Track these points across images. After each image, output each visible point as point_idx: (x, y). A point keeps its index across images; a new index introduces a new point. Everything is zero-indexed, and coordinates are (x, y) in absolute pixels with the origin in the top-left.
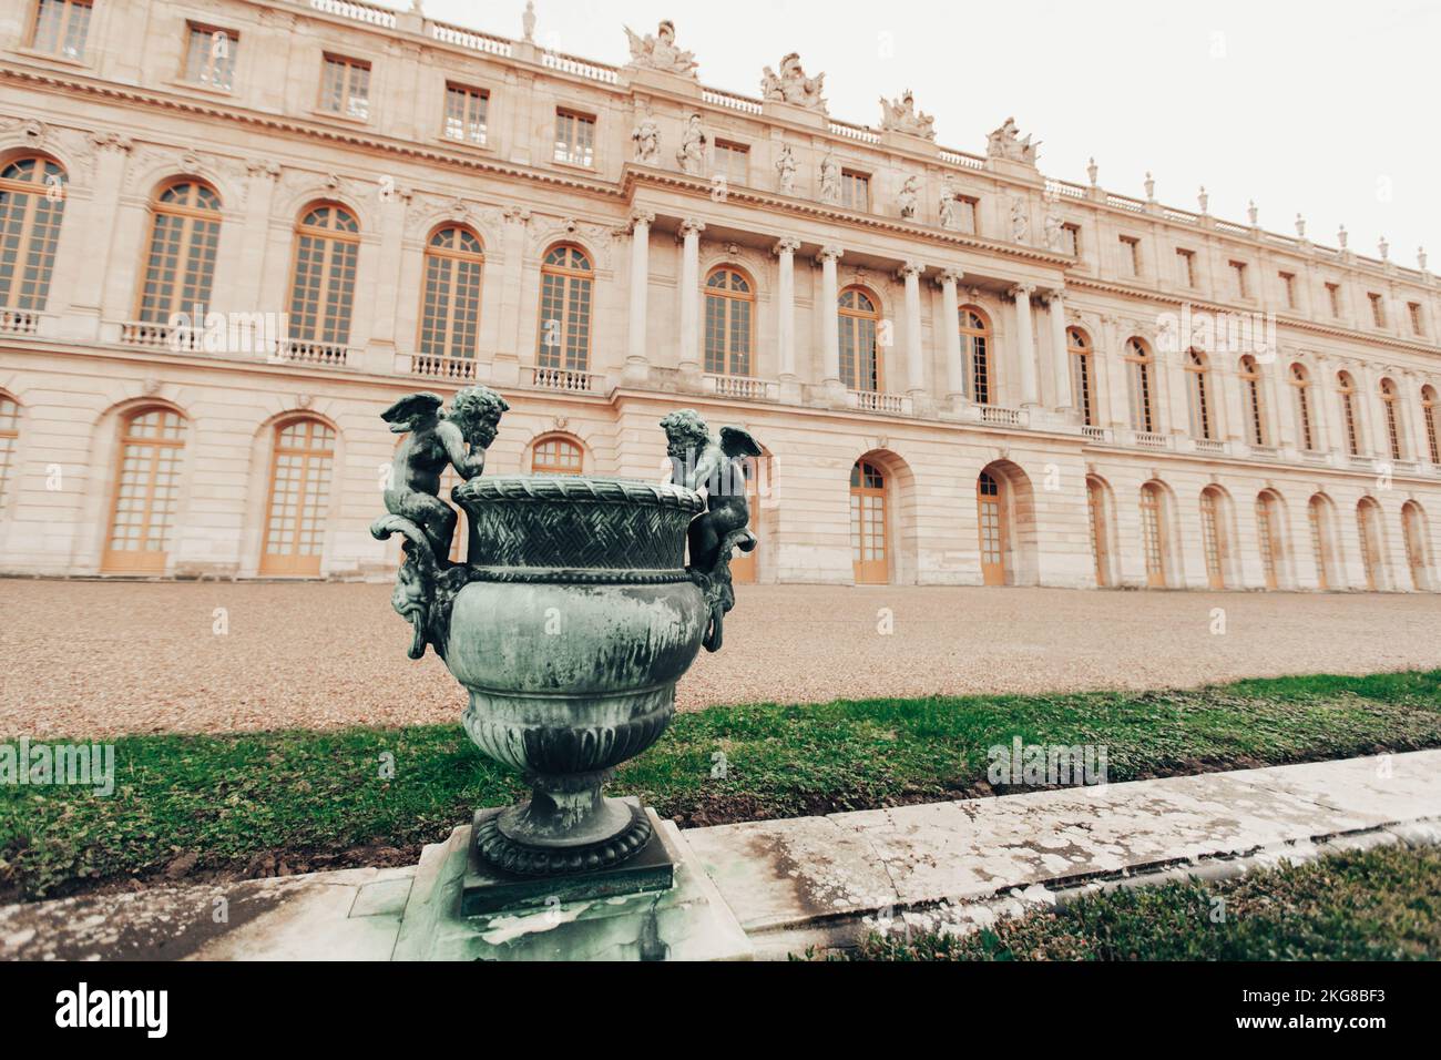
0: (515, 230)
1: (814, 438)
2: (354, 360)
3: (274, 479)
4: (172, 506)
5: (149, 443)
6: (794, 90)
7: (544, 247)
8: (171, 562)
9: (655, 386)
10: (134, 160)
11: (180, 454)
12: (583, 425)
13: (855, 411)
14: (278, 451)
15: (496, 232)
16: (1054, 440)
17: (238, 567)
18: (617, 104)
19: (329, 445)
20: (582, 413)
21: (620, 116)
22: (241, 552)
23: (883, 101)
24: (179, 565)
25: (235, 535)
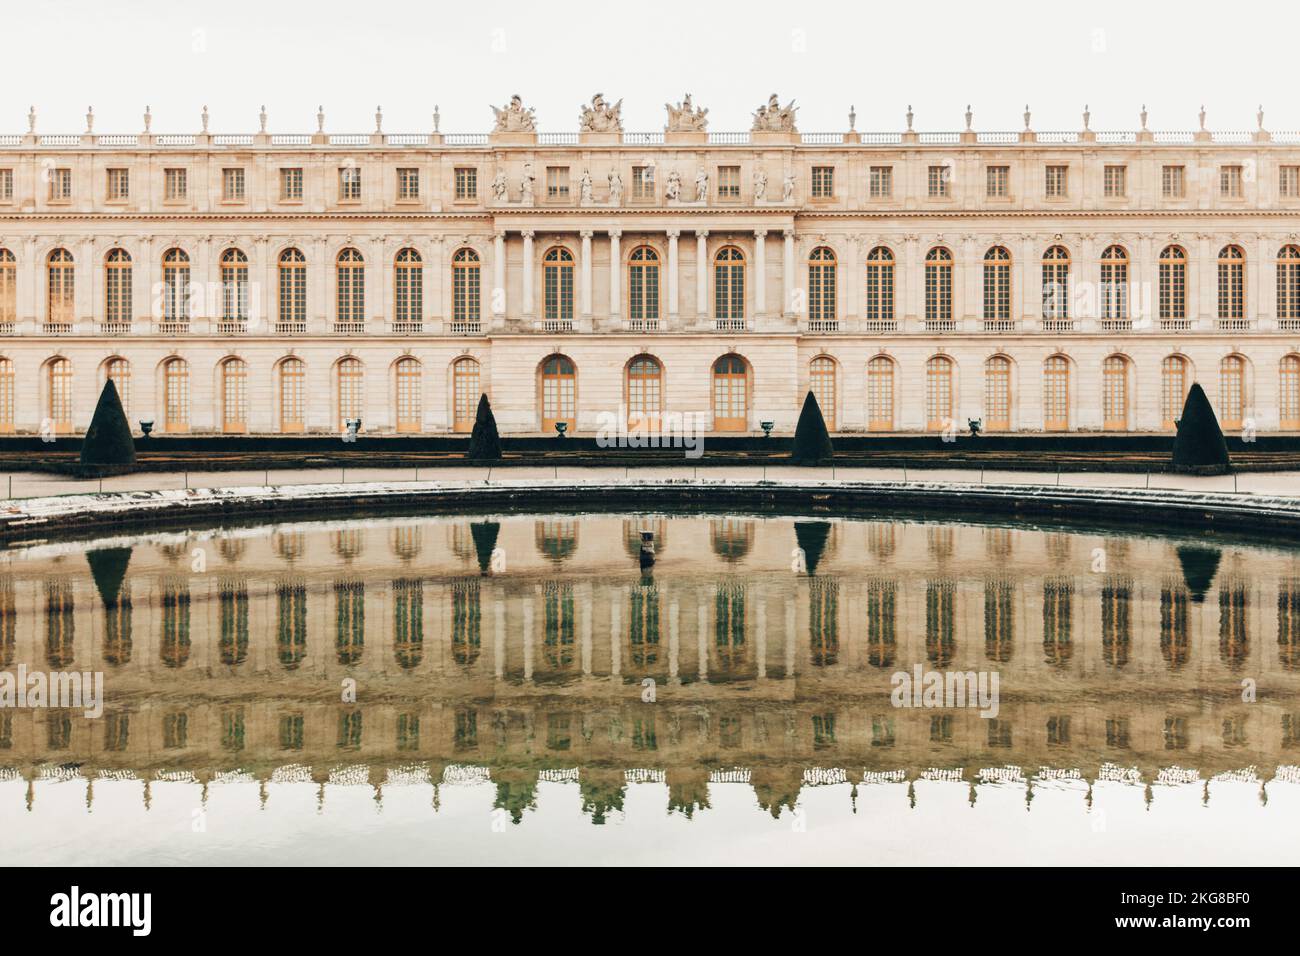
0: (437, 247)
1: (600, 350)
2: (367, 329)
3: (340, 388)
4: (303, 402)
5: (292, 374)
6: (600, 122)
7: (452, 254)
8: (306, 426)
9: (508, 330)
10: (270, 244)
11: (303, 379)
12: (476, 351)
13: (628, 332)
14: (340, 374)
15: (428, 250)
16: (771, 338)
17: (331, 428)
18: (488, 158)
19: (361, 370)
20: (477, 345)
21: (490, 165)
22: (331, 420)
23: (668, 107)
24: (309, 428)
25: (328, 414)
